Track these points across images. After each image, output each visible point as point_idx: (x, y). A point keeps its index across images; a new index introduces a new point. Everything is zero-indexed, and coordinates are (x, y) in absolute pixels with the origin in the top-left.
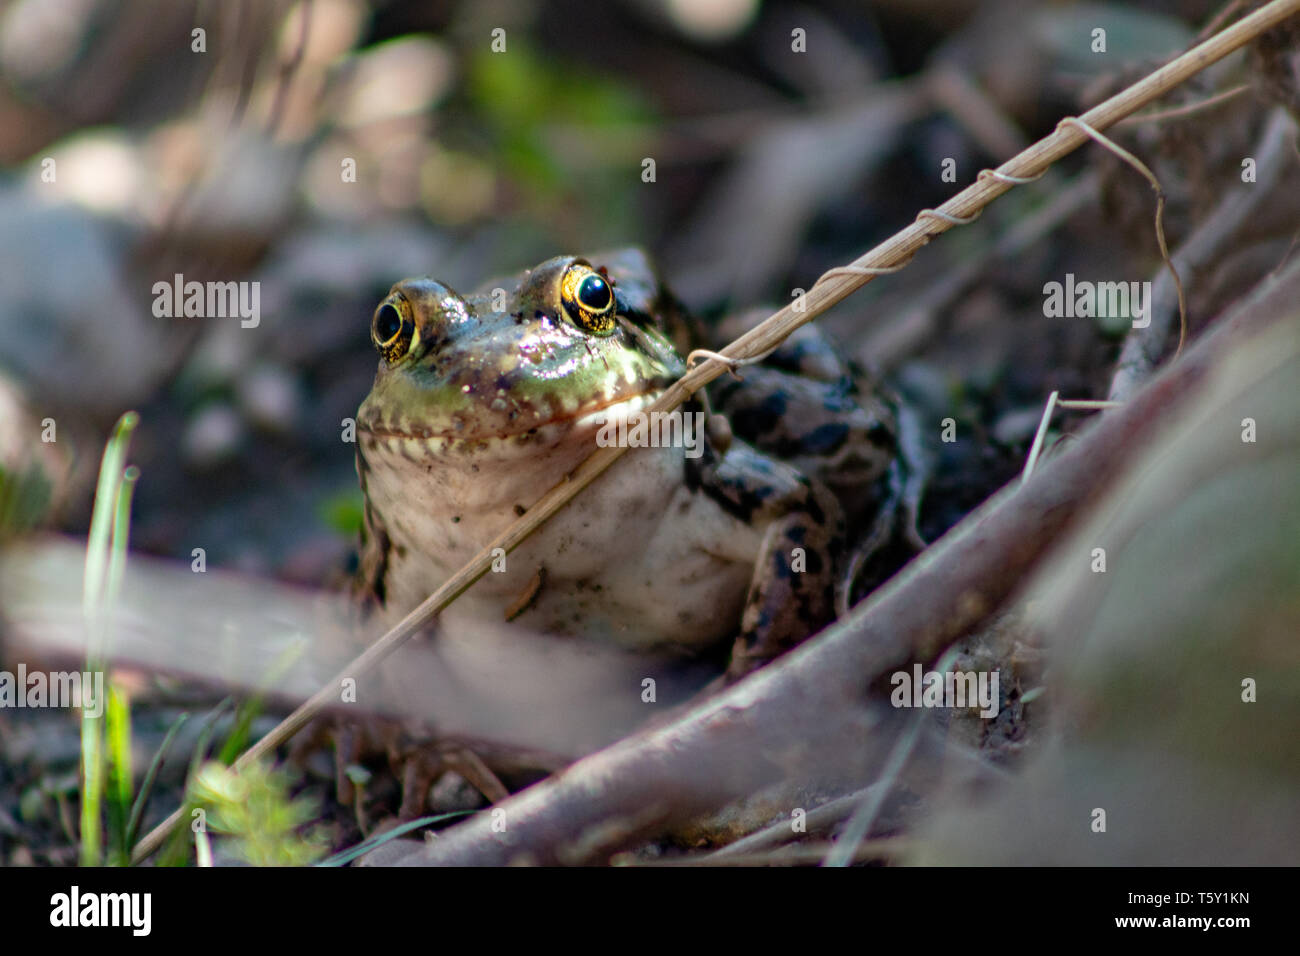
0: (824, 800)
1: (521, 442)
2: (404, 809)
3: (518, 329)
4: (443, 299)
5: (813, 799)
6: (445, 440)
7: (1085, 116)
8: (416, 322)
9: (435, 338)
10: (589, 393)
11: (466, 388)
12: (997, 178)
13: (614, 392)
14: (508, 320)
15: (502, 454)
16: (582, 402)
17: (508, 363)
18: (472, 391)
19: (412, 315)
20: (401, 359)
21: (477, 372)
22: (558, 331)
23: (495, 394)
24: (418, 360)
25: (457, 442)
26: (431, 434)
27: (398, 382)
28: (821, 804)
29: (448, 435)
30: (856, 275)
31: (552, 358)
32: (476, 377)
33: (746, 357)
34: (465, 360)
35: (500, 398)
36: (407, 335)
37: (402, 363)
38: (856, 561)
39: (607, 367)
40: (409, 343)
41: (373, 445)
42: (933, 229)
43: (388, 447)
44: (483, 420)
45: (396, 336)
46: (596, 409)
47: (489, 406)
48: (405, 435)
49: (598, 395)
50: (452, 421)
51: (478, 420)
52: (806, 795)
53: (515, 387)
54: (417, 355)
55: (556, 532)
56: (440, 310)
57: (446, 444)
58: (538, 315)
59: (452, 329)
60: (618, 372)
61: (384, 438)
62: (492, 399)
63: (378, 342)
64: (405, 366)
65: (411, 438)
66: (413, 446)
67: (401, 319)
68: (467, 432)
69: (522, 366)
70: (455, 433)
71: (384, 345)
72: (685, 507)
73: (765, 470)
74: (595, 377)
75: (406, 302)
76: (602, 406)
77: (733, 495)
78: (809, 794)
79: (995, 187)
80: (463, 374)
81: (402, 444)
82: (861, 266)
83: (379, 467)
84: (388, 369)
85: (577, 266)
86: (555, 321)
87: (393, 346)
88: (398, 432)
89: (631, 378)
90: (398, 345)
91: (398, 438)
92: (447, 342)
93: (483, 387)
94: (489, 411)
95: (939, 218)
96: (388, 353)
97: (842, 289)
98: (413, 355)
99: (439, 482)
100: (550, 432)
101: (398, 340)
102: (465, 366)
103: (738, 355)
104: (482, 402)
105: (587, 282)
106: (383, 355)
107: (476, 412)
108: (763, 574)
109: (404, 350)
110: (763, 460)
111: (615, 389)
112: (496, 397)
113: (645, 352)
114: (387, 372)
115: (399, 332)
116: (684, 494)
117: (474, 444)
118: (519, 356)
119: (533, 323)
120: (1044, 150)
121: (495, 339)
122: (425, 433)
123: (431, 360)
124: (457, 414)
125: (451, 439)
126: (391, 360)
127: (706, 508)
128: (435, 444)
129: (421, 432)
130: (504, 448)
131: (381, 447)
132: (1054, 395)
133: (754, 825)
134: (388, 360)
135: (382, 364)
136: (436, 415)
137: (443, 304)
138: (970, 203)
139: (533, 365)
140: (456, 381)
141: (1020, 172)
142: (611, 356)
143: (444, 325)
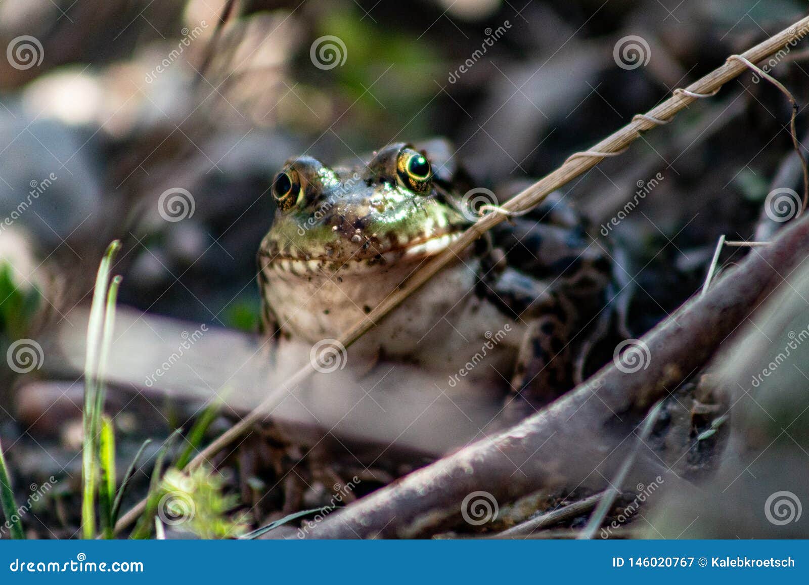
0: (566, 503)
1: (370, 264)
2: (287, 506)
3: (369, 190)
4: (319, 170)
5: (559, 502)
6: (321, 262)
7: (746, 53)
8: (302, 185)
9: (314, 194)
10: (415, 232)
11: (335, 228)
12: (686, 93)
13: (431, 232)
14: (362, 184)
15: (357, 271)
16: (411, 238)
17: (362, 211)
18: (339, 230)
19: (299, 180)
20: (291, 209)
21: (342, 217)
22: (395, 191)
23: (354, 231)
24: (302, 209)
25: (328, 263)
26: (311, 258)
27: (288, 224)
28: (564, 506)
29: (322, 258)
30: (591, 157)
31: (391, 209)
32: (341, 221)
33: (518, 210)
34: (335, 209)
35: (358, 235)
36: (295, 193)
37: (291, 212)
38: (586, 347)
39: (427, 215)
40: (296, 199)
41: (271, 265)
42: (643, 127)
43: (281, 267)
44: (346, 249)
45: (288, 193)
46: (419, 243)
47: (350, 239)
48: (293, 259)
49: (421, 234)
50: (326, 249)
51: (342, 248)
52: (554, 500)
53: (367, 227)
54: (302, 206)
55: (390, 324)
56: (317, 176)
57: (321, 265)
58: (382, 181)
59: (325, 189)
60: (434, 219)
61: (279, 261)
62: (352, 235)
63: (276, 198)
64: (294, 213)
65: (297, 261)
66: (299, 266)
67: (291, 182)
68: (335, 257)
69: (372, 213)
70: (327, 258)
71: (280, 199)
72: (475, 309)
73: (527, 286)
74: (419, 222)
75: (294, 171)
76: (423, 241)
77: (506, 303)
78: (556, 499)
79: (685, 100)
80: (333, 219)
81: (291, 264)
82: (595, 151)
83: (274, 280)
84: (282, 216)
85: (407, 149)
86: (394, 184)
87: (285, 200)
88: (289, 257)
89: (443, 223)
90: (289, 200)
91: (289, 261)
92: (323, 197)
93: (346, 227)
94: (350, 243)
95: (647, 120)
96: (282, 205)
97: (582, 166)
98: (299, 206)
99: (316, 287)
100: (389, 257)
101: (289, 196)
102: (334, 213)
103: (513, 209)
104: (345, 237)
105: (414, 160)
106: (279, 206)
107: (342, 243)
108: (525, 354)
109: (294, 202)
110: (527, 280)
111: (432, 230)
112: (355, 233)
113: (451, 207)
114: (281, 217)
115: (290, 191)
116: (474, 301)
117: (339, 264)
118: (370, 207)
119: (379, 186)
120: (718, 75)
121: (354, 195)
122: (307, 257)
123: (311, 209)
124: (328, 245)
125: (324, 261)
126: (284, 209)
127: (488, 310)
128: (313, 264)
129: (304, 257)
130: (359, 267)
131: (276, 267)
132: (722, 238)
133: (519, 519)
134: (282, 209)
135: (278, 212)
136: (315, 245)
137: (319, 173)
138: (668, 110)
139: (379, 213)
140: (328, 222)
141: (701, 90)
142: (429, 208)
143: (319, 186)
